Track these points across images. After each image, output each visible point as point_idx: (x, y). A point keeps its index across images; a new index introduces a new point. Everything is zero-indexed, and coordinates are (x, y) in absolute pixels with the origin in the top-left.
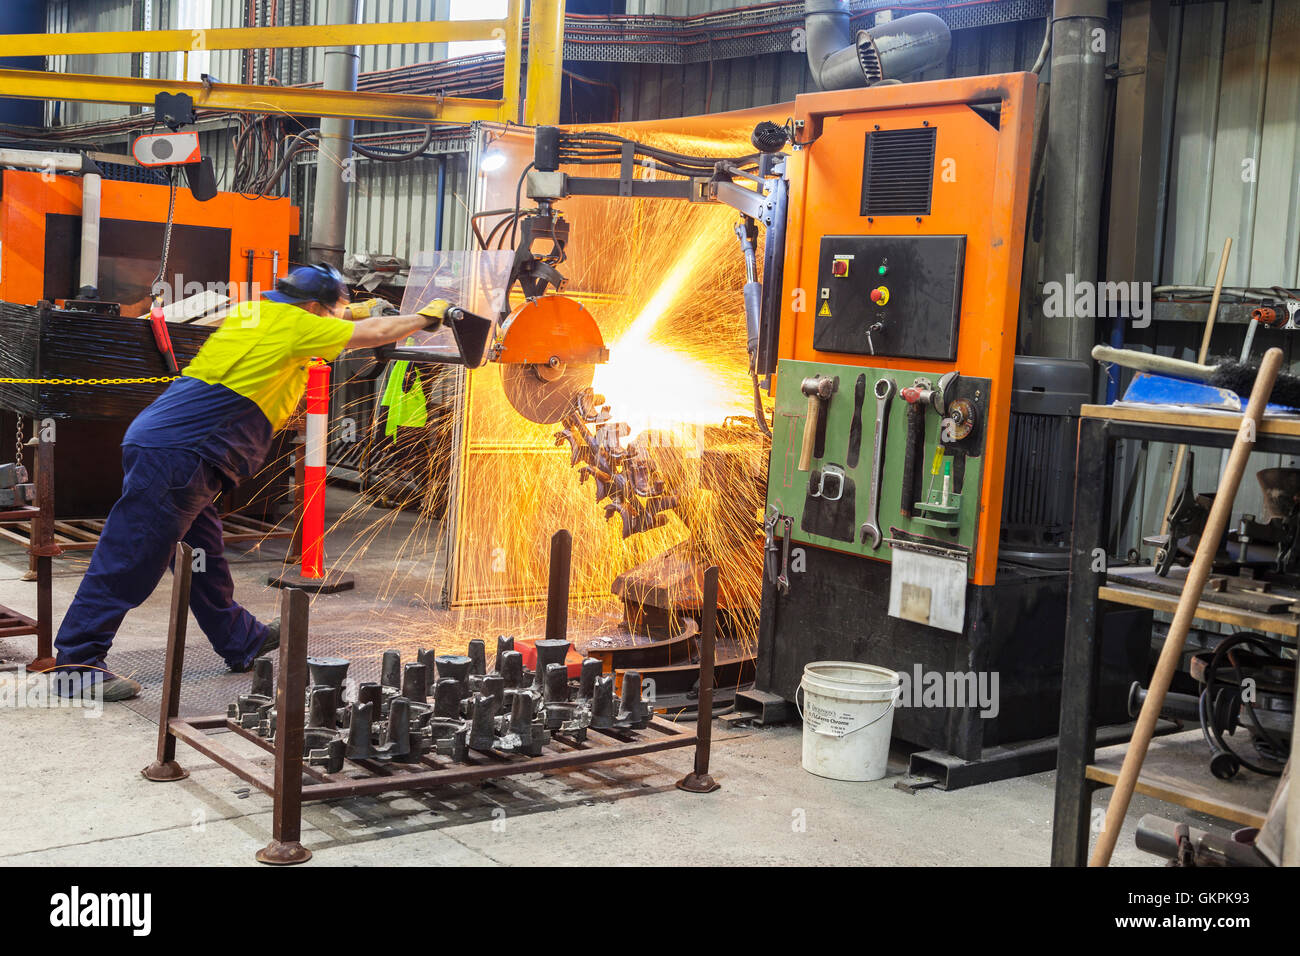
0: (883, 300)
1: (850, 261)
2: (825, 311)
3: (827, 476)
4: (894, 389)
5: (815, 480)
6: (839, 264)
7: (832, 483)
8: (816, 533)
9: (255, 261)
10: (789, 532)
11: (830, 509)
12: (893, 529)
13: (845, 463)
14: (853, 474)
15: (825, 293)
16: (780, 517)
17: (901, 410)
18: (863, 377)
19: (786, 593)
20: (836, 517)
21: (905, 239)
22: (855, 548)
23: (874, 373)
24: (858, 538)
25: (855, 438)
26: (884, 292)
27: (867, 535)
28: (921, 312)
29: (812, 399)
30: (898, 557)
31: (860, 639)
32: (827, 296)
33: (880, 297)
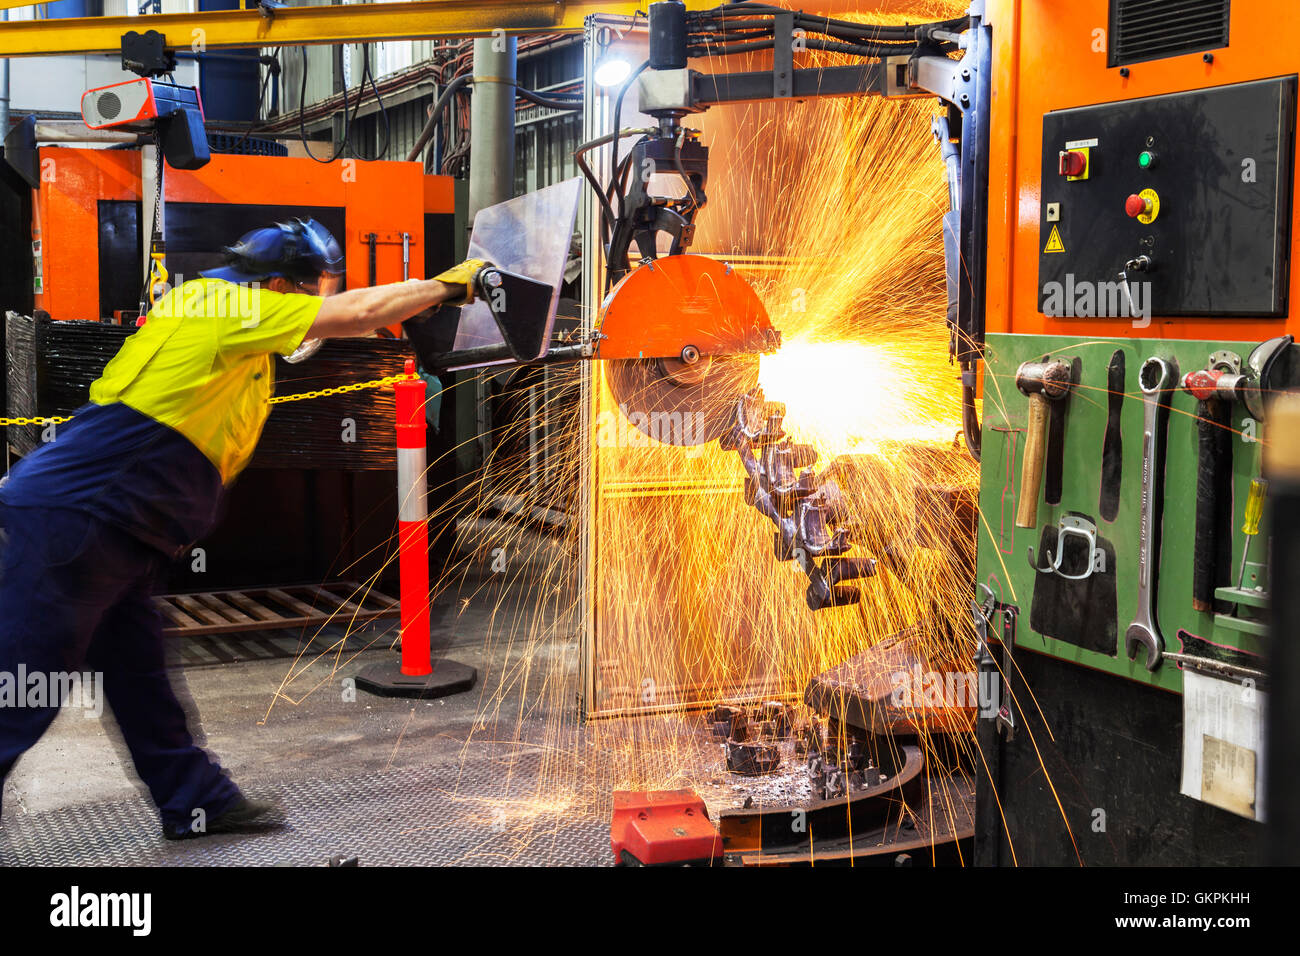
0: (1149, 213)
1: (1092, 149)
2: (1055, 244)
3: (1069, 536)
4: (1174, 374)
5: (1049, 541)
6: (1071, 158)
7: (1076, 549)
8: (1056, 636)
9: (379, 248)
10: (1011, 632)
11: (1075, 594)
12: (1182, 635)
13: (1096, 513)
14: (1111, 532)
15: (1052, 212)
16: (997, 605)
17: (1186, 413)
18: (1120, 357)
19: (1010, 738)
20: (1086, 610)
21: (1183, 97)
22: (1118, 664)
23: (1138, 346)
24: (1122, 646)
25: (1111, 467)
26: (1150, 198)
27: (1137, 644)
28: (1217, 229)
29: (1034, 401)
30: (1193, 687)
31: (1138, 830)
32: (1055, 217)
33: (1142, 208)
